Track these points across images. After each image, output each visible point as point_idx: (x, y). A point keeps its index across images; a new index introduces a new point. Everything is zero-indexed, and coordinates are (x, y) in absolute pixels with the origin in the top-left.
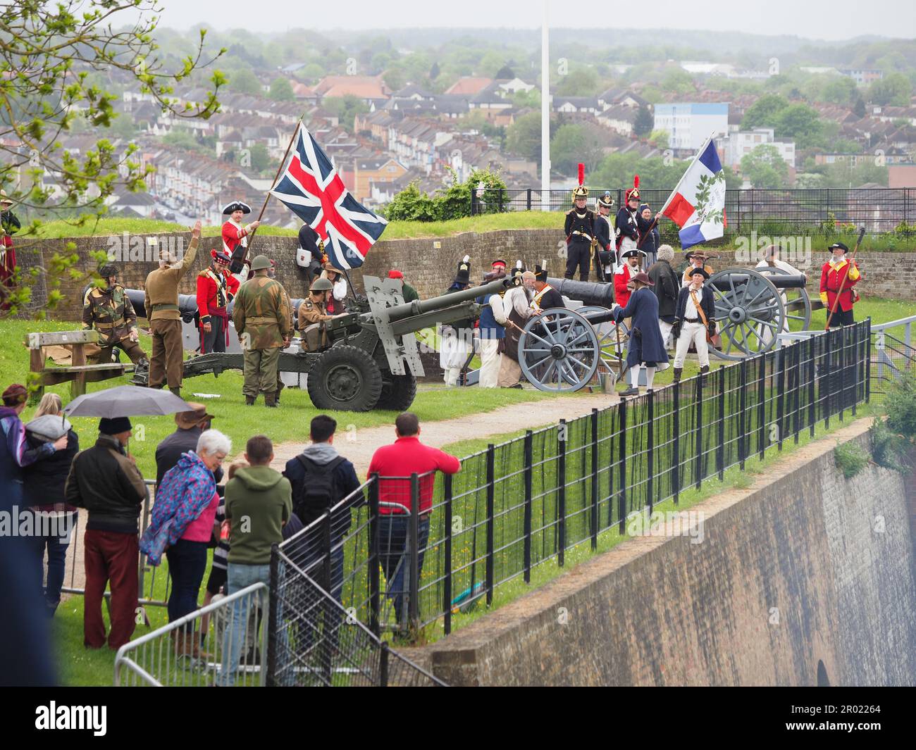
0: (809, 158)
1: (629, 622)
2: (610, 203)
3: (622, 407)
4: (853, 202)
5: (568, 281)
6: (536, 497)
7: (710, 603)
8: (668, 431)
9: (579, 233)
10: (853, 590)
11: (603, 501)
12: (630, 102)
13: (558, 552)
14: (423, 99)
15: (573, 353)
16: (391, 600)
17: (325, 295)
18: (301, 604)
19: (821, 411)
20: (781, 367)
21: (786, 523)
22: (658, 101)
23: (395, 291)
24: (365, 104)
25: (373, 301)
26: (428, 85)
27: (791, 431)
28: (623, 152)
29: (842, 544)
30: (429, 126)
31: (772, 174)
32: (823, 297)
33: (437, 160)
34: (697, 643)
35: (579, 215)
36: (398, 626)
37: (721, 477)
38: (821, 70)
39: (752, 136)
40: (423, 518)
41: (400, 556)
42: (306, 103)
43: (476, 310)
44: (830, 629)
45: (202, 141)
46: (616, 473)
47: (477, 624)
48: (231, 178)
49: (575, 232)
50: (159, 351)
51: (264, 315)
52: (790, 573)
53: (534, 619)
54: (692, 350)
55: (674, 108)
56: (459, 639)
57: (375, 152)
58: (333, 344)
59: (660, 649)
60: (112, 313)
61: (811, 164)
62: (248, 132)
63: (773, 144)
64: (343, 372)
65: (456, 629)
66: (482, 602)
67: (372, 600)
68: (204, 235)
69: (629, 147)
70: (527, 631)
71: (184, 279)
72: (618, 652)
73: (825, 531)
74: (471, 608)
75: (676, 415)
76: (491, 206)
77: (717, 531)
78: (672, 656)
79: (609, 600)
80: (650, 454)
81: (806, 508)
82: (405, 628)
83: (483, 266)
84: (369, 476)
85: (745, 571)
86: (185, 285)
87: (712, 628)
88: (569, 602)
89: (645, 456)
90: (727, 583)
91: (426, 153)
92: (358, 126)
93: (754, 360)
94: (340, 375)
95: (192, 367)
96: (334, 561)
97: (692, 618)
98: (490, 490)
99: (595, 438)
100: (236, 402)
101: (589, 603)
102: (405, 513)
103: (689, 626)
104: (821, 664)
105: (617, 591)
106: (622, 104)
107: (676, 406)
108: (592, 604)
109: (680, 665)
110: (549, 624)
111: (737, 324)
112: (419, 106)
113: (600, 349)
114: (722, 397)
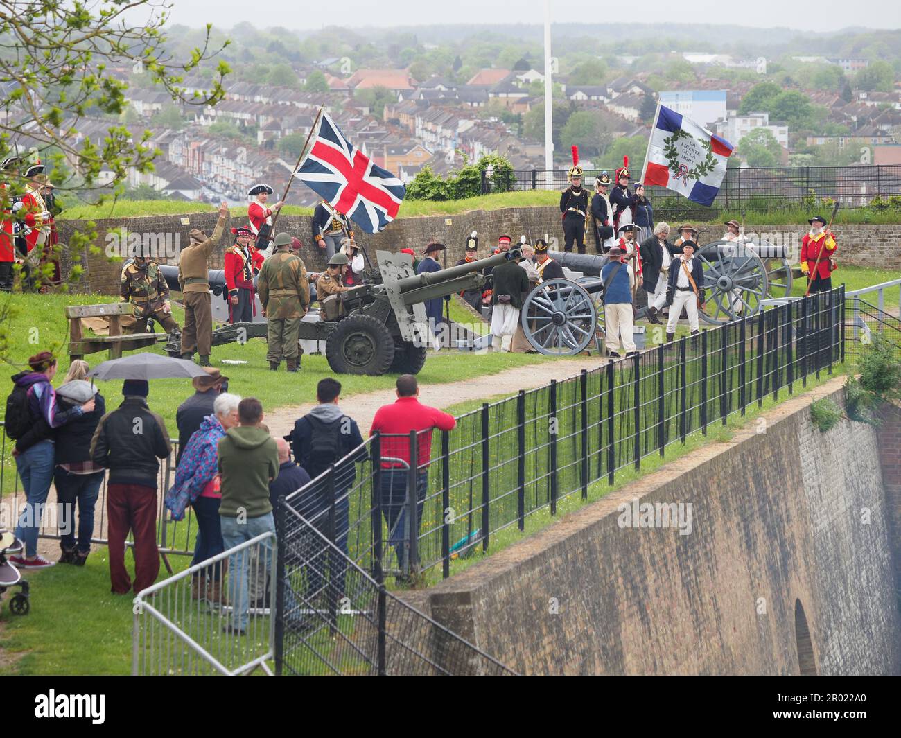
0: (801, 140)
1: (616, 565)
2: (608, 182)
3: (610, 368)
4: (841, 179)
5: (569, 254)
6: (529, 451)
7: (693, 547)
8: (654, 389)
9: (574, 210)
10: (829, 534)
11: (593, 454)
12: (637, 90)
13: (551, 502)
14: (447, 89)
15: (573, 320)
16: (393, 547)
17: (341, 269)
18: (308, 552)
19: (799, 371)
20: (761, 331)
21: (765, 473)
22: (662, 89)
23: (406, 264)
24: (394, 95)
25: (385, 273)
26: (451, 76)
27: (770, 389)
28: (630, 136)
29: (818, 492)
30: (452, 114)
31: (767, 155)
32: (804, 267)
33: (460, 145)
34: (681, 584)
35: (574, 193)
36: (399, 571)
37: (704, 432)
38: (811, 59)
39: (749, 120)
40: (421, 472)
41: (400, 507)
42: (339, 94)
43: (479, 281)
44: (807, 570)
45: (244, 130)
46: (605, 430)
47: (474, 569)
48: (271, 164)
49: (571, 209)
50: (190, 323)
51: (285, 288)
52: (769, 520)
53: (526, 563)
54: (684, 316)
55: (677, 95)
56: (456, 582)
57: (403, 139)
58: (348, 313)
59: (646, 590)
60: (147, 288)
61: (803, 145)
62: (287, 121)
63: (768, 127)
64: (358, 339)
65: (455, 574)
66: (479, 548)
67: (376, 547)
68: (232, 215)
69: (635, 133)
70: (519, 575)
71: (215, 256)
72: (605, 593)
73: (802, 481)
74: (469, 554)
75: (661, 376)
76: (499, 186)
77: (700, 482)
78: (657, 596)
79: (597, 546)
80: (637, 412)
81: (783, 459)
82: (406, 573)
83: (491, 240)
84: (372, 433)
85: (726, 517)
86: (216, 261)
87: (695, 570)
88: (559, 547)
89: (632, 414)
90: (709, 529)
91: (450, 138)
92: (387, 115)
93: (735, 324)
94: (355, 342)
95: (220, 336)
96: (338, 512)
97: (676, 561)
98: (485, 446)
99: (584, 397)
100: (261, 367)
101: (578, 549)
102: (405, 467)
103: (673, 568)
104: (798, 601)
105: (605, 537)
106: (629, 92)
107: (661, 367)
108: (581, 550)
109: (664, 605)
110: (541, 568)
111: (724, 291)
112: (443, 96)
113: (597, 315)
114: (704, 359)
